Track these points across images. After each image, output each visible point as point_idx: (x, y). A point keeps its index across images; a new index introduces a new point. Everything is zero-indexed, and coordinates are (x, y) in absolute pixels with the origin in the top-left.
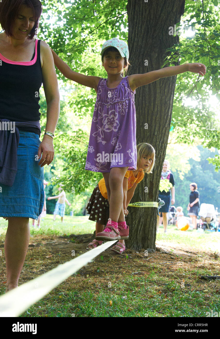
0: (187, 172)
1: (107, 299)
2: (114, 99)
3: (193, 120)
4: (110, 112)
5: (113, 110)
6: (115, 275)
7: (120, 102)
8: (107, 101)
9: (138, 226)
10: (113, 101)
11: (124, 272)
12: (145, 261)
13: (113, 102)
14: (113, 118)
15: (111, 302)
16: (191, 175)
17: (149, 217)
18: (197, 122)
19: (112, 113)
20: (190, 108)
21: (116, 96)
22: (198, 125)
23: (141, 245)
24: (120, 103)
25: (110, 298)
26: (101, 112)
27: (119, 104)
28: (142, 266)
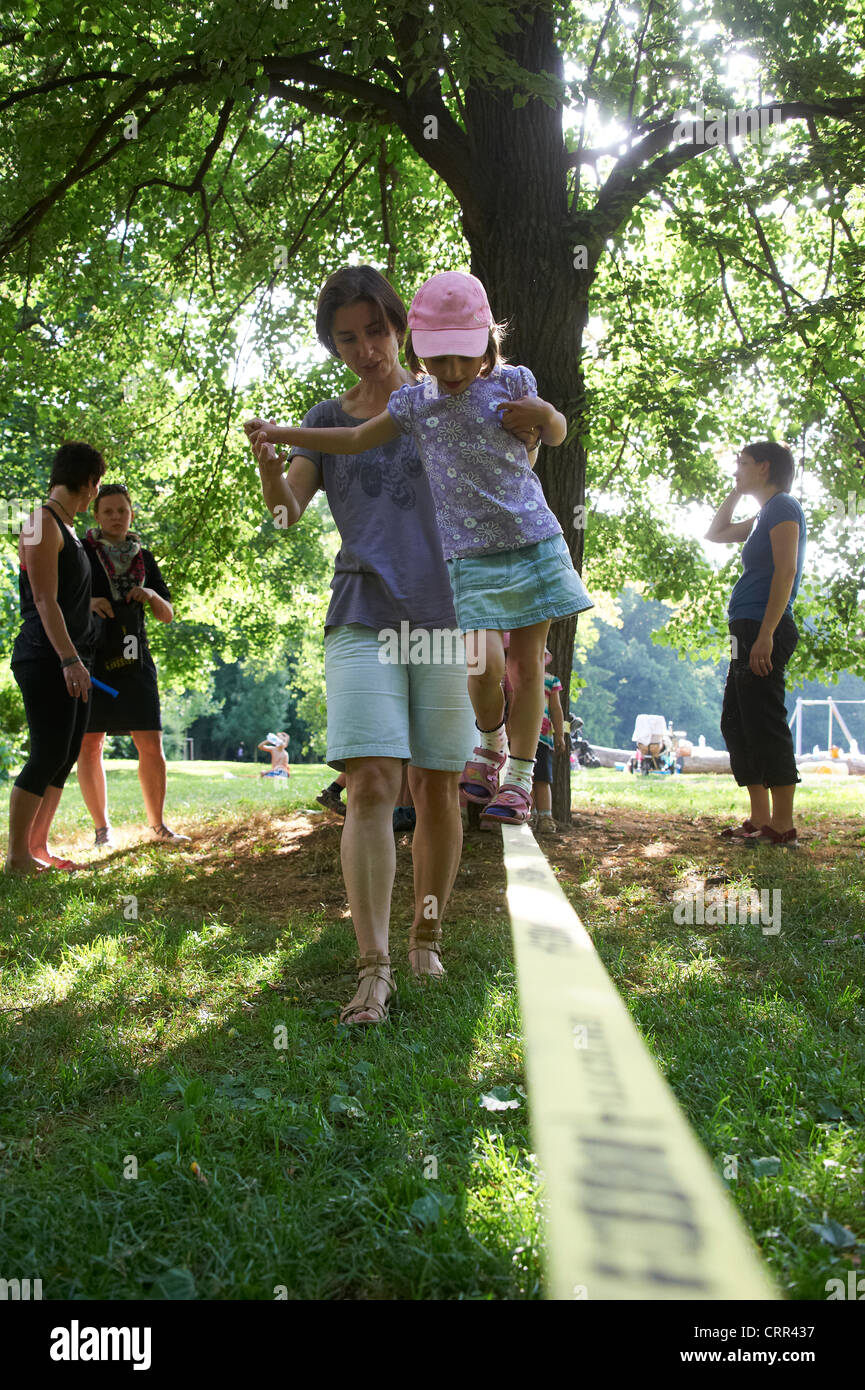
3: (617, 539)
16: (601, 652)
18: (626, 544)
20: (609, 515)
22: (629, 551)
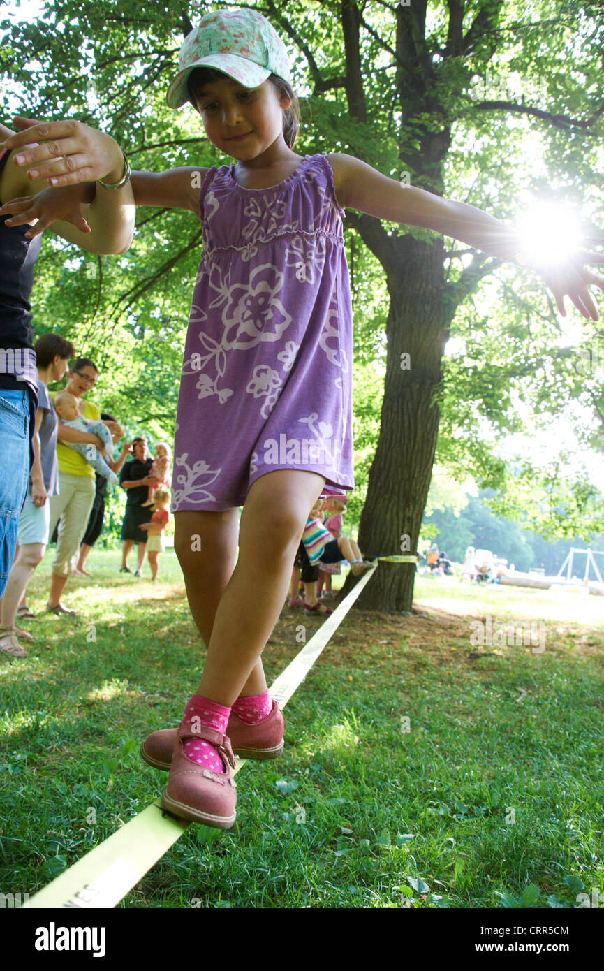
0: (463, 508)
1: (347, 674)
2: (273, 226)
4: (253, 274)
5: (268, 265)
6: (359, 645)
7: (298, 238)
8: (242, 237)
9: (392, 585)
10: (269, 231)
11: (371, 641)
12: (397, 628)
13: (269, 236)
14: (266, 295)
15: (351, 678)
17: (406, 575)
19: (259, 278)
21: (280, 213)
23: (394, 607)
24: (298, 242)
25: (350, 672)
26: (218, 280)
27: (293, 242)
28: (393, 634)
